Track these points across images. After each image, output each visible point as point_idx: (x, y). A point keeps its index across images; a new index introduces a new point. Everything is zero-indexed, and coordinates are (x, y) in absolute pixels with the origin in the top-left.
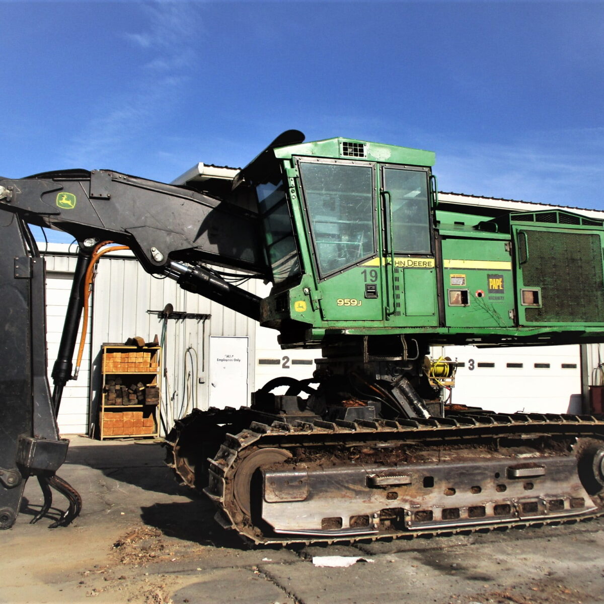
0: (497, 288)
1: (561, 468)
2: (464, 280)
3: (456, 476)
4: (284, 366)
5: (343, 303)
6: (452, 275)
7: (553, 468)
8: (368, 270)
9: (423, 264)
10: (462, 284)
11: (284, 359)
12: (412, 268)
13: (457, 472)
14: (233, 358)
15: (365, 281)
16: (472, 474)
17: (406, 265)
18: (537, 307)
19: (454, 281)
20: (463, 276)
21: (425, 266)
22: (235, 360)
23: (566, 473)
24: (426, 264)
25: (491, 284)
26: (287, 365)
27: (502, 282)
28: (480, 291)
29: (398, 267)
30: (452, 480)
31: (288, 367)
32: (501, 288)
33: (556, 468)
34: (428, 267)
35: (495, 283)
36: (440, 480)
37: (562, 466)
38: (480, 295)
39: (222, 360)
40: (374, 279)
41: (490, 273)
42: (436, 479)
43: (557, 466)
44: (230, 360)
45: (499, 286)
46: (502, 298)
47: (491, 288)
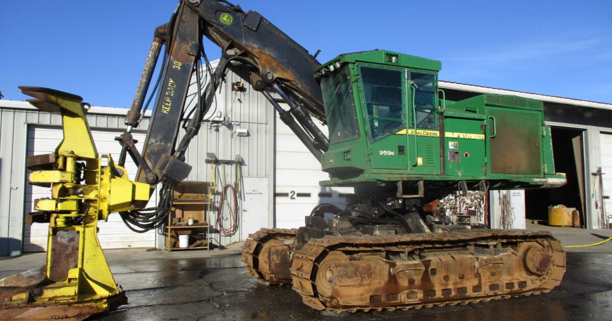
4: (292, 198)
11: (291, 193)
22: (259, 193)
26: (294, 197)
31: (294, 198)
39: (250, 194)
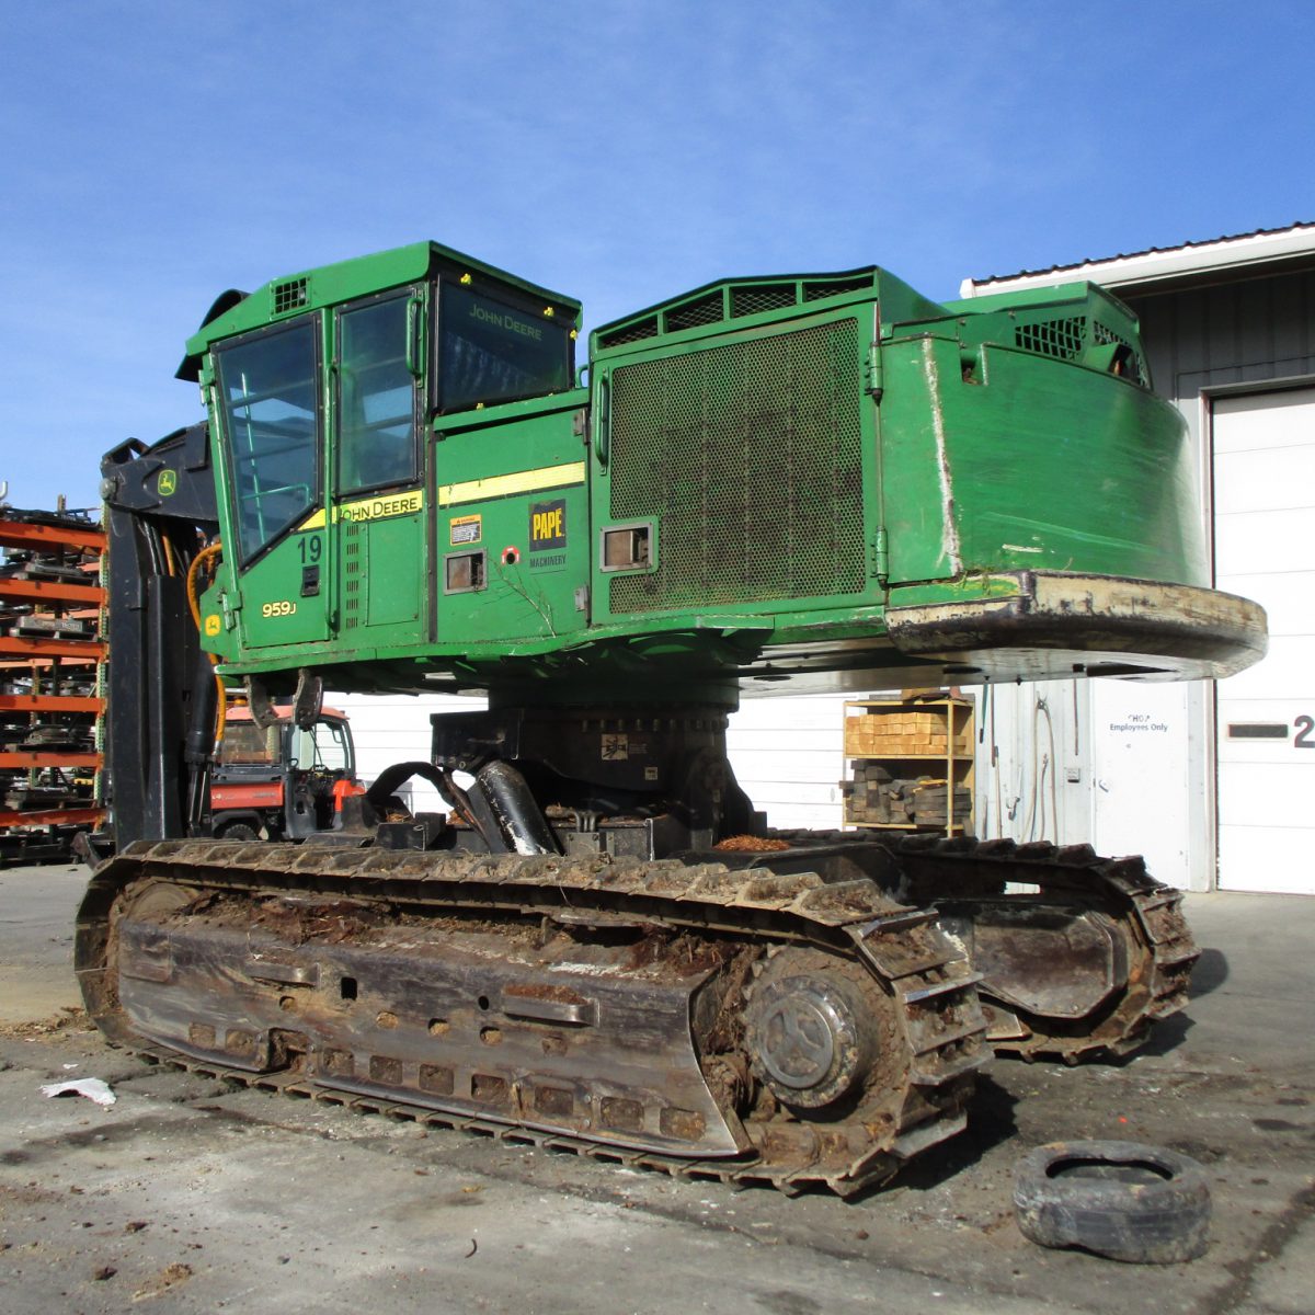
0: (548, 535)
1: (640, 1014)
2: (478, 527)
3: (399, 986)
5: (270, 611)
6: (454, 522)
7: (619, 1012)
8: (308, 537)
9: (402, 506)
10: (474, 539)
11: (1298, 723)
12: (384, 519)
13: (401, 979)
14: (1149, 723)
15: (303, 561)
16: (429, 989)
17: (372, 514)
18: (643, 572)
19: (458, 534)
20: (478, 518)
21: (404, 508)
22: (1156, 727)
23: (655, 1033)
24: (406, 506)
25: (536, 529)
27: (562, 518)
28: (510, 550)
29: (357, 521)
30: (391, 995)
32: (558, 534)
33: (626, 1013)
34: (409, 510)
35: (546, 524)
36: (369, 989)
37: (646, 1011)
38: (511, 558)
39: (1122, 728)
40: (315, 555)
41: (537, 499)
42: (360, 986)
43: (631, 1009)
44: (1143, 727)
45: (553, 530)
46: (561, 559)
47: (535, 538)
